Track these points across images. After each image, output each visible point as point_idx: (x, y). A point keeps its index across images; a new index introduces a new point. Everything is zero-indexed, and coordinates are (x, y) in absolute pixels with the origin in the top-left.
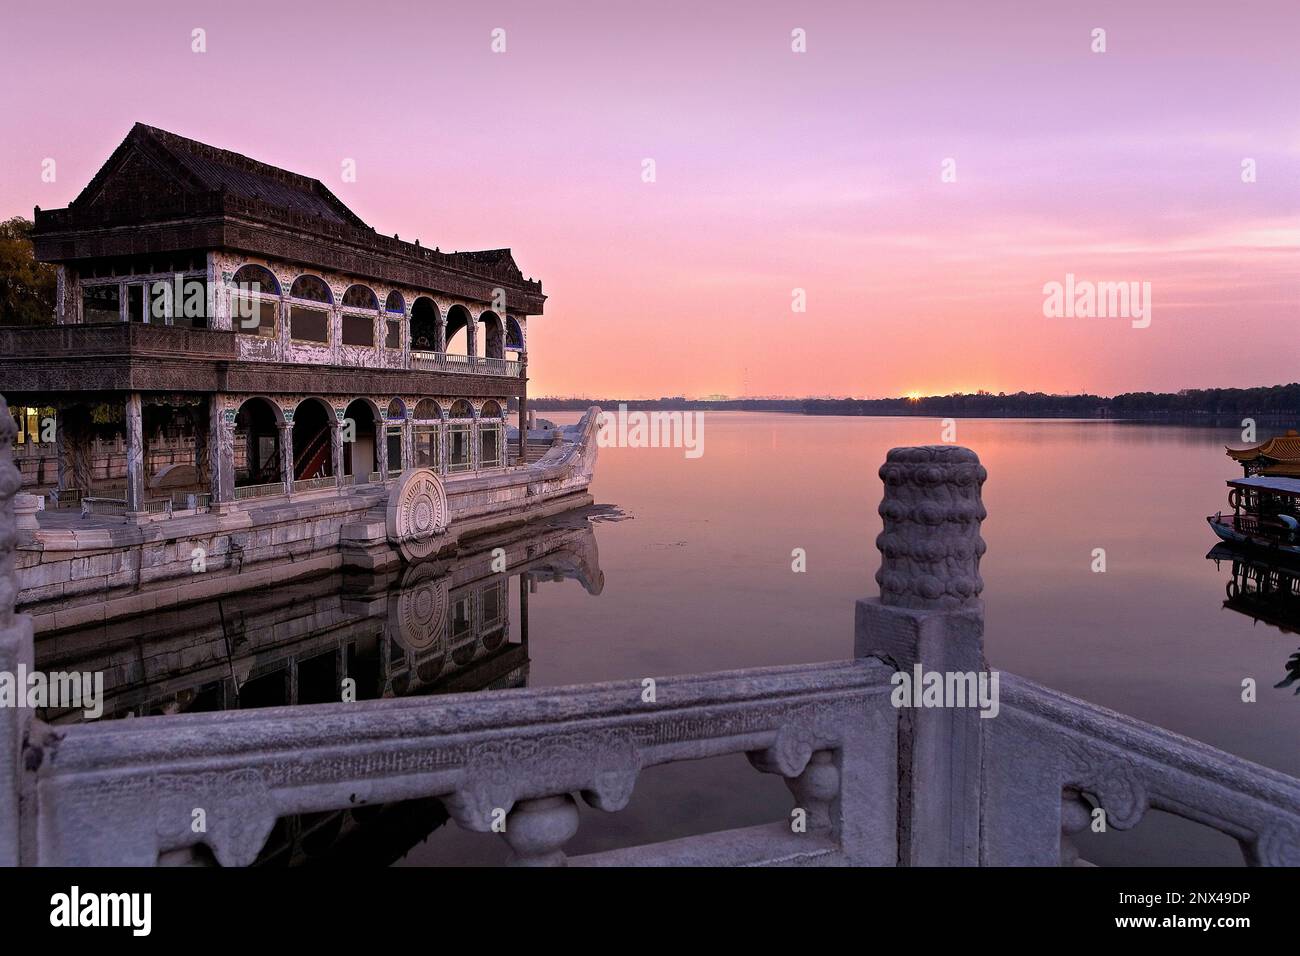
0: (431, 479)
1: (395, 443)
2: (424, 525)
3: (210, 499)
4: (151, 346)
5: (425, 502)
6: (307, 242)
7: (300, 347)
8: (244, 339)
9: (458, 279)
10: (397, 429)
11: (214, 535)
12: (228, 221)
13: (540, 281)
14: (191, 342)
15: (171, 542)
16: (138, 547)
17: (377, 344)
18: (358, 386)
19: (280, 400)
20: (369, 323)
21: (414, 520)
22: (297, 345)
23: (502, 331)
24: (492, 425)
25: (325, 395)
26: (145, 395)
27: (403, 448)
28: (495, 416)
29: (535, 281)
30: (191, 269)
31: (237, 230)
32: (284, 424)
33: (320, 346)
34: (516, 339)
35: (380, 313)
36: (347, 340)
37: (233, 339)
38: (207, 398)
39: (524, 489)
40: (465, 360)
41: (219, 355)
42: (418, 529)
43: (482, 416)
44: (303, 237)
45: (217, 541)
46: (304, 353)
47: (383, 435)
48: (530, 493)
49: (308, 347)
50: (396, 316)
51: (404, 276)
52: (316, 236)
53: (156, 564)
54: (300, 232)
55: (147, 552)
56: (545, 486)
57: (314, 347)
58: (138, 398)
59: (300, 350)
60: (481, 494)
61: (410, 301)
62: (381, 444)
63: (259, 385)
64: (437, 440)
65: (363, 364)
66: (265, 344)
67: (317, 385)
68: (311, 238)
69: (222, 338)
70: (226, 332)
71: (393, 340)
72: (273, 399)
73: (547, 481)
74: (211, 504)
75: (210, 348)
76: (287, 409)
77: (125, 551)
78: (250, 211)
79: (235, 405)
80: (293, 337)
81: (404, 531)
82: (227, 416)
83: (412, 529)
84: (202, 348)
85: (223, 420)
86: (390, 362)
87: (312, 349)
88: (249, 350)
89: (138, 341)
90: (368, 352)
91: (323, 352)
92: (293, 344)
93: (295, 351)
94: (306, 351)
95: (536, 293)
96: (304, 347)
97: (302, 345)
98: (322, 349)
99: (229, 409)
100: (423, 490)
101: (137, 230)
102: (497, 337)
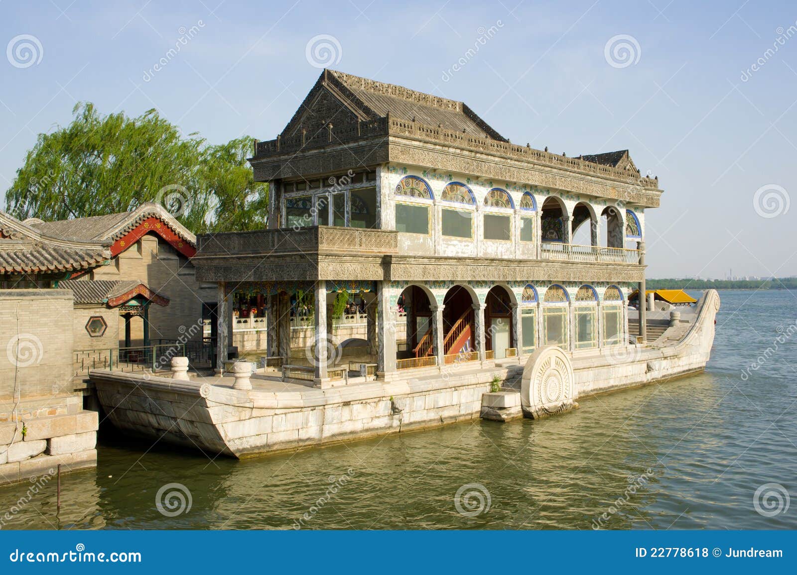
0: (560, 355)
1: (528, 323)
2: (553, 398)
3: (377, 368)
4: (334, 244)
5: (555, 375)
6: (454, 155)
7: (449, 243)
9: (582, 179)
10: (530, 311)
11: (380, 399)
12: (394, 142)
13: (656, 178)
14: (364, 240)
15: (347, 404)
16: (321, 408)
17: (513, 238)
18: (496, 275)
19: (433, 287)
20: (505, 220)
21: (546, 392)
22: (447, 240)
23: (622, 223)
24: (614, 308)
25: (470, 282)
26: (329, 284)
27: (536, 328)
28: (617, 299)
29: (652, 177)
30: (364, 181)
31: (400, 148)
32: (436, 307)
33: (465, 241)
34: (635, 229)
35: (515, 212)
36: (488, 235)
37: (396, 237)
38: (375, 286)
39: (644, 366)
40: (590, 251)
41: (386, 250)
42: (550, 401)
43: (605, 299)
44: (452, 150)
45: (382, 405)
46: (452, 247)
47: (519, 316)
48: (649, 368)
49: (455, 242)
50: (530, 213)
51: (535, 179)
52: (462, 149)
53: (335, 421)
54: (449, 147)
55: (330, 412)
56: (664, 363)
57: (460, 241)
58: (324, 286)
59: (449, 245)
60: (605, 370)
61: (540, 199)
62: (516, 324)
63: (416, 275)
64: (565, 321)
65: (502, 256)
66: (421, 240)
67: (462, 275)
68: (458, 151)
69: (387, 236)
70: (391, 232)
71: (526, 234)
72: (428, 287)
73: (666, 358)
74: (378, 373)
75: (379, 245)
76: (439, 295)
77: (312, 410)
78: (409, 132)
79: (397, 292)
80: (444, 234)
81: (537, 402)
82: (391, 301)
83: (544, 401)
84: (372, 245)
85: (388, 304)
86: (523, 253)
87: (459, 244)
88: (408, 246)
89: (324, 241)
90: (505, 245)
91: (468, 246)
92: (443, 240)
93: (445, 246)
94: (454, 245)
95: (653, 188)
96: (453, 243)
97: (451, 240)
98: (467, 243)
99: (393, 295)
100: (553, 365)
101: (324, 153)
102: (617, 229)
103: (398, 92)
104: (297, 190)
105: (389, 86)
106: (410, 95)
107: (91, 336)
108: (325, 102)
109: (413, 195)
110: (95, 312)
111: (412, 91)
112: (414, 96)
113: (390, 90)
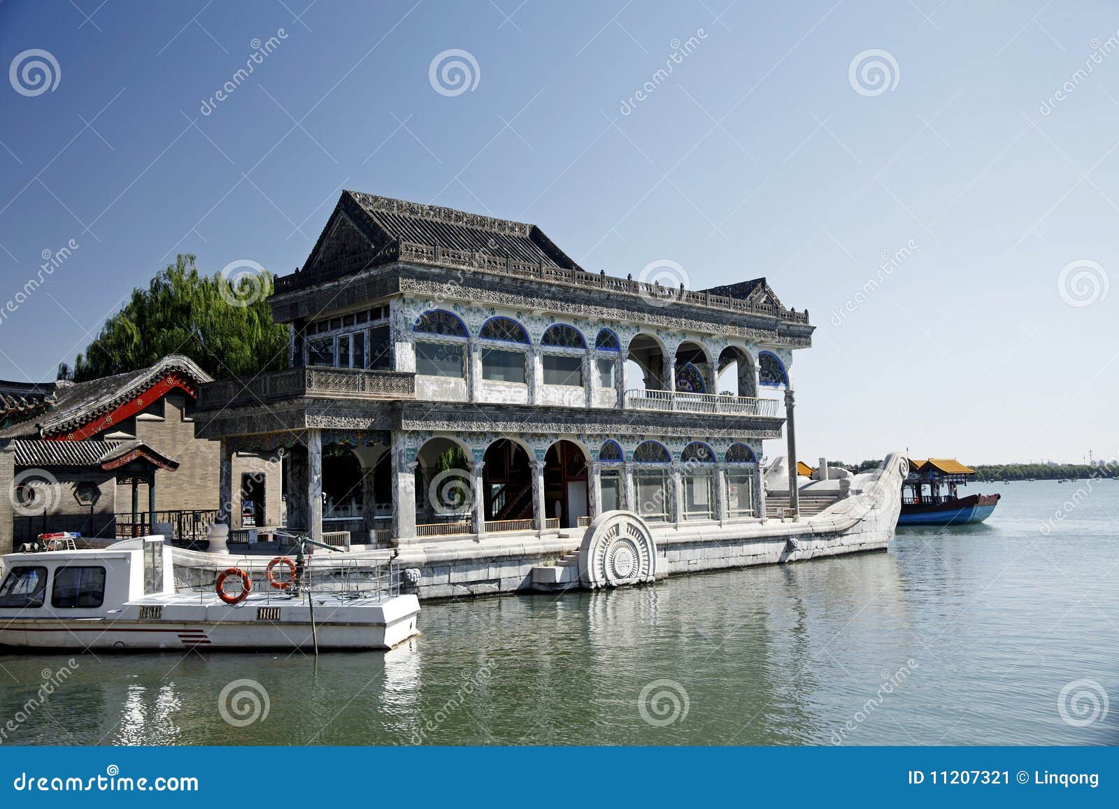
2: (625, 573)
3: (389, 535)
4: (327, 387)
5: (626, 547)
6: (492, 284)
7: (493, 388)
8: (428, 380)
10: (614, 473)
12: (405, 269)
13: (806, 311)
14: (367, 383)
17: (588, 383)
19: (468, 440)
20: (575, 362)
21: (612, 565)
22: (490, 385)
23: (753, 368)
24: (744, 471)
25: (522, 435)
26: (324, 433)
28: (747, 461)
29: (800, 310)
30: (383, 316)
32: (473, 462)
33: (516, 387)
34: (778, 376)
35: (589, 351)
37: (413, 380)
38: (386, 436)
41: (395, 395)
42: (618, 577)
44: (487, 279)
46: (497, 394)
47: (596, 477)
49: (502, 388)
50: (610, 354)
51: (612, 312)
52: (502, 277)
54: (483, 274)
57: (508, 386)
58: (318, 436)
59: (492, 391)
61: (626, 337)
62: (593, 486)
63: (439, 424)
64: (667, 485)
65: (570, 404)
66: (453, 385)
67: (505, 425)
68: (497, 279)
69: (400, 379)
70: (408, 374)
72: (461, 439)
73: (817, 535)
75: (390, 388)
76: (476, 449)
78: (428, 258)
79: (417, 444)
80: (483, 378)
81: (599, 577)
82: (408, 455)
83: (610, 575)
84: (379, 389)
85: (403, 458)
86: (602, 402)
87: (507, 390)
88: (435, 391)
89: (313, 383)
90: (575, 392)
91: (520, 392)
92: (484, 385)
93: (487, 392)
94: (500, 392)
95: (801, 323)
96: (497, 388)
97: (494, 385)
98: (519, 389)
99: (410, 447)
100: (624, 533)
101: (339, 286)
102: (748, 374)
103: (443, 214)
104: (320, 331)
105: (431, 208)
106: (459, 217)
107: (81, 505)
108: (344, 228)
109: (440, 331)
110: (86, 477)
111: (463, 213)
112: (465, 219)
113: (432, 213)
